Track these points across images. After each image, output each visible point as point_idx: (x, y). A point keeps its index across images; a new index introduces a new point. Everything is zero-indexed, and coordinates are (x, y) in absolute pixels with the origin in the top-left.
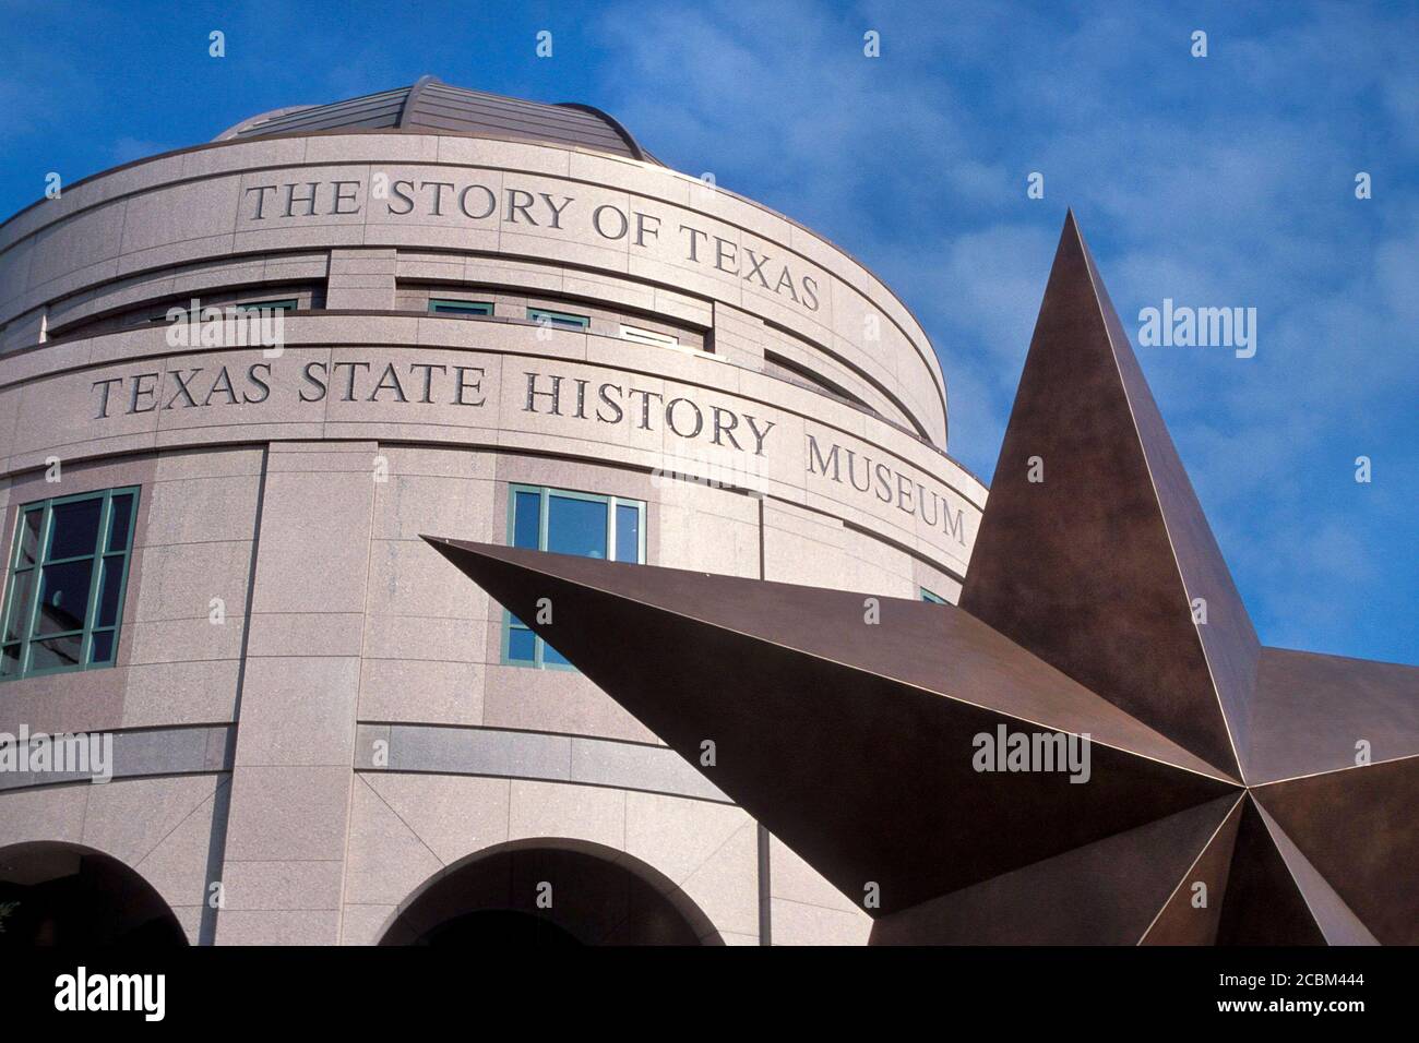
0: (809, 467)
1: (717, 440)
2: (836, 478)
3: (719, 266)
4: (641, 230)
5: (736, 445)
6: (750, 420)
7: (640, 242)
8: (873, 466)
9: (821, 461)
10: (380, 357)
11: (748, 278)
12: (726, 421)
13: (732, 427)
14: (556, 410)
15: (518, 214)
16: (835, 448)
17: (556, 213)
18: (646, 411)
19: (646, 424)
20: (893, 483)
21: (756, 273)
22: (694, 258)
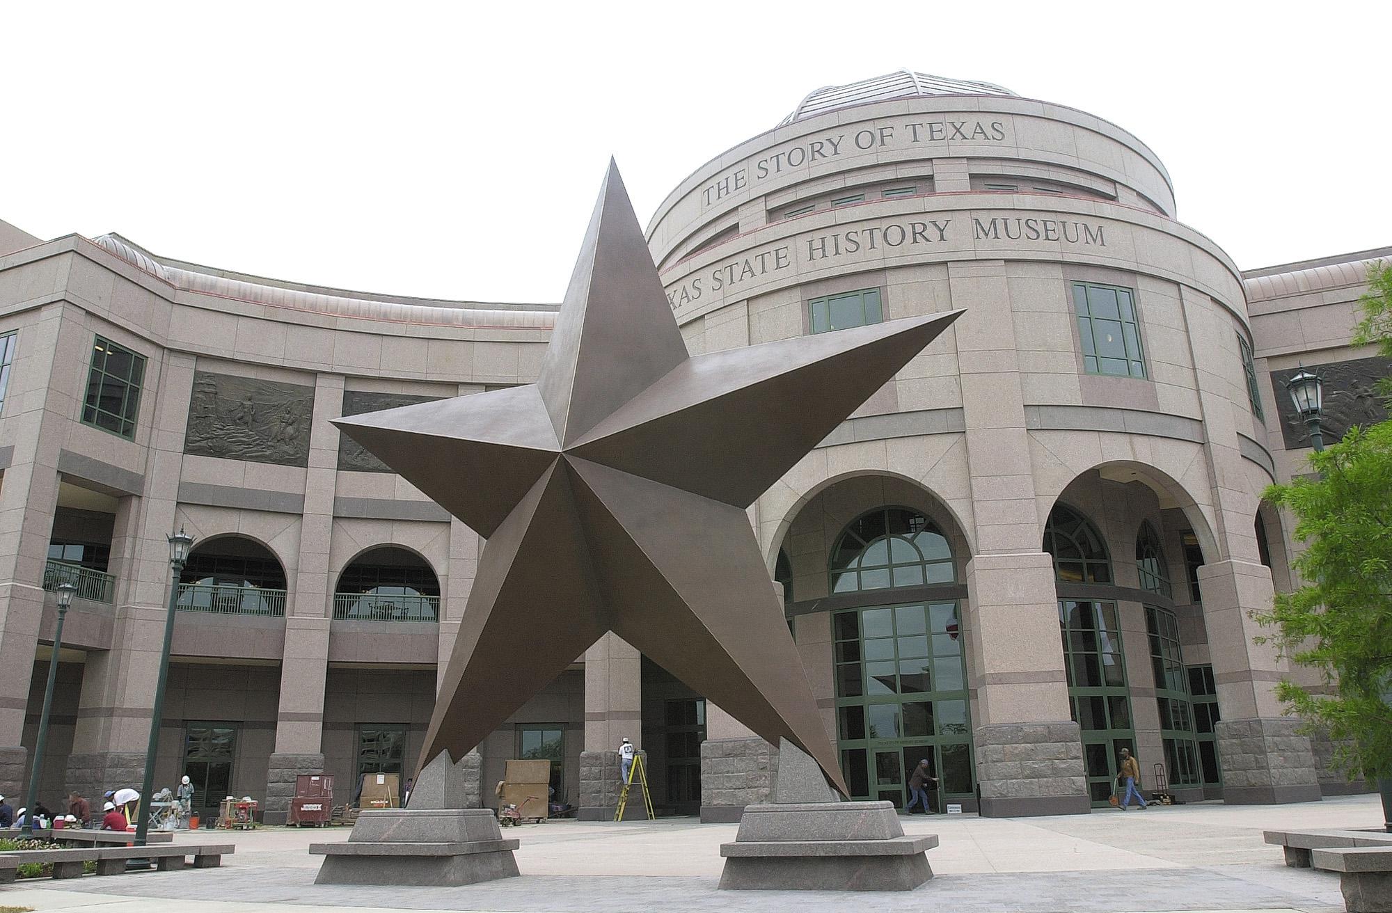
0: (976, 237)
1: (915, 241)
2: (996, 237)
3: (932, 139)
4: (882, 137)
5: (927, 240)
6: (934, 223)
7: (883, 144)
8: (1023, 222)
9: (984, 230)
10: (740, 259)
11: (952, 139)
12: (919, 228)
13: (924, 231)
14: (824, 256)
15: (817, 155)
16: (994, 221)
17: (836, 146)
18: (872, 239)
19: (873, 247)
20: (1040, 228)
21: (958, 133)
22: (916, 140)
